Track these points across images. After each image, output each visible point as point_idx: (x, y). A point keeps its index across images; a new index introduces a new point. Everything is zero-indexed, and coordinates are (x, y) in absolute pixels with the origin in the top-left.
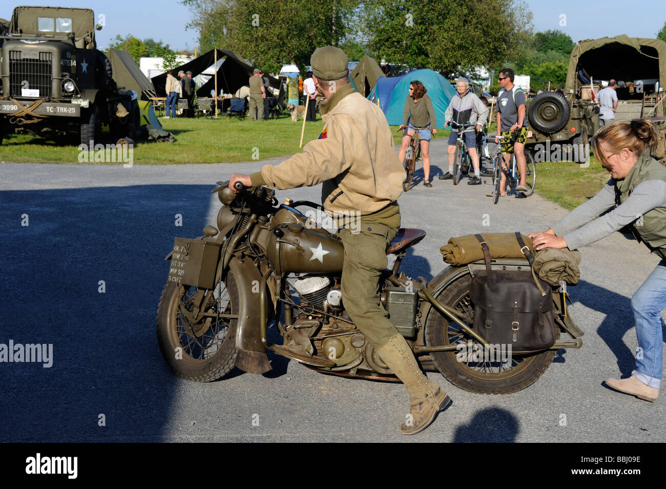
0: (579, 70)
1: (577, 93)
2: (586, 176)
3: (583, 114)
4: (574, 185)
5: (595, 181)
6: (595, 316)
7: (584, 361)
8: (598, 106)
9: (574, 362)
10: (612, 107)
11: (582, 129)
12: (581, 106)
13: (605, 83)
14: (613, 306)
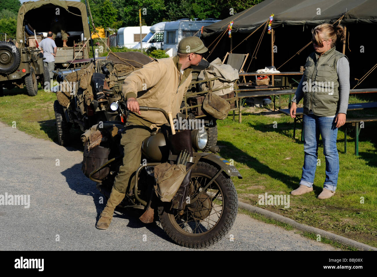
0: (25, 25)
1: (25, 42)
2: (36, 105)
3: (31, 58)
4: (28, 113)
5: (44, 109)
6: (47, 211)
7: (40, 245)
8: (42, 52)
9: (33, 247)
10: (53, 52)
11: (31, 70)
12: (28, 53)
13: (45, 34)
14: (60, 202)
